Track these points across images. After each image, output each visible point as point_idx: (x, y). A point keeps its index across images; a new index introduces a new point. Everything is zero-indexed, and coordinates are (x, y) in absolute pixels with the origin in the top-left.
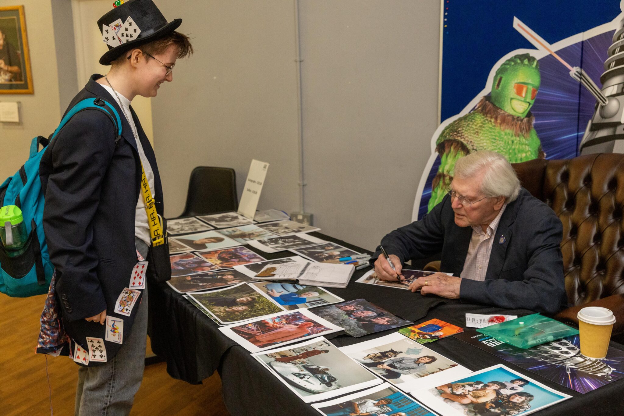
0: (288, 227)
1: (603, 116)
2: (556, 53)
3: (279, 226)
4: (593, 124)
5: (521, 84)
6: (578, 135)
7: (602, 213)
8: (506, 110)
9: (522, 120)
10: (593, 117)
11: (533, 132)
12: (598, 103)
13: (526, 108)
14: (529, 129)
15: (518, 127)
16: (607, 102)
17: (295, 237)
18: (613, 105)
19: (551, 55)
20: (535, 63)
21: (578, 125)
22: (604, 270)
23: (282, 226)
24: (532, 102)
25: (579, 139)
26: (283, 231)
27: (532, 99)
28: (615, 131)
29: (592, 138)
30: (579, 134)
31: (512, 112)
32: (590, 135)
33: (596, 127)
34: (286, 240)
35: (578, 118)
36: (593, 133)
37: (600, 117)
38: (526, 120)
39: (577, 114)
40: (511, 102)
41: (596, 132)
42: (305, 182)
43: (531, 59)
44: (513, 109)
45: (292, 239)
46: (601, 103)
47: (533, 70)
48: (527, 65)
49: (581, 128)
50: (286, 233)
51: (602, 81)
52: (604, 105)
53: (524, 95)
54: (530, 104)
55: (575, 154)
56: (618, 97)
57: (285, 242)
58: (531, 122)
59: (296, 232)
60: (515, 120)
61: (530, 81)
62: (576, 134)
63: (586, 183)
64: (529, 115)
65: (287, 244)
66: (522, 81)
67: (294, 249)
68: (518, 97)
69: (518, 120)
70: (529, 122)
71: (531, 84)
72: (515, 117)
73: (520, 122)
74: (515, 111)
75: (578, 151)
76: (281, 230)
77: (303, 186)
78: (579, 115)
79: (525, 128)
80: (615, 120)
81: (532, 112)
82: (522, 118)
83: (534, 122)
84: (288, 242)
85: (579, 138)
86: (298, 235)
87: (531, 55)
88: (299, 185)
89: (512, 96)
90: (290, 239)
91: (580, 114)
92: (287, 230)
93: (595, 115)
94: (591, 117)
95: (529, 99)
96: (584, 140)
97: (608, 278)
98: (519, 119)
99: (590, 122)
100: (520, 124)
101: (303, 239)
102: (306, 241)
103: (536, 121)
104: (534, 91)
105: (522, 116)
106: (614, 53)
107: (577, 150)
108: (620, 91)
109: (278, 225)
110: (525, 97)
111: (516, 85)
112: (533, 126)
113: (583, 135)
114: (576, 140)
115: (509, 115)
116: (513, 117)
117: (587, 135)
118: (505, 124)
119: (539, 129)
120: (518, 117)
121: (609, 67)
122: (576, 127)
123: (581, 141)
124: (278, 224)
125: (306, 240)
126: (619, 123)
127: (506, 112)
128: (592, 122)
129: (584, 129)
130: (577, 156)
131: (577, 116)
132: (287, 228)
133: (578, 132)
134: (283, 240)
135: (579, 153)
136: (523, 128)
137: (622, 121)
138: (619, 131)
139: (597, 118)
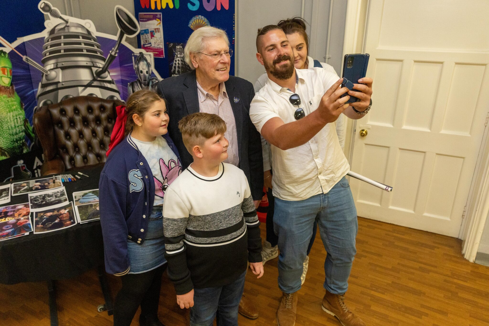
1: (48, 80)
2: (15, 48)
5: (4, 68)
10: (42, 80)
11: (16, 93)
12: (43, 74)
13: (9, 81)
14: (14, 92)
15: (8, 92)
16: (49, 73)
18: (53, 74)
19: (13, 50)
20: (7, 55)
24: (11, 77)
27: (11, 75)
28: (57, 86)
29: (45, 91)
32: (42, 90)
33: (45, 86)
37: (46, 80)
38: (11, 87)
40: (1, 79)
41: (46, 88)
43: (5, 53)
44: (3, 82)
46: (45, 74)
47: (7, 59)
48: (4, 57)
49: (34, 87)
51: (44, 63)
52: (47, 74)
53: (6, 74)
54: (10, 78)
55: (34, 101)
56: (55, 70)
61: (7, 66)
64: (12, 85)
66: (3, 66)
68: (4, 75)
69: (7, 89)
70: (12, 88)
71: (9, 67)
73: (8, 89)
74: (4, 83)
78: (31, 81)
80: (56, 81)
81: (13, 83)
83: (15, 88)
87: (4, 51)
89: (1, 76)
94: (40, 81)
95: (9, 76)
96: (38, 93)
99: (40, 84)
104: (10, 71)
105: (9, 86)
106: (47, 48)
108: (55, 67)
110: (7, 75)
111: (1, 68)
112: (15, 90)
113: (37, 91)
114: (33, 94)
115: (3, 86)
116: (4, 87)
117: (39, 90)
118: (2, 92)
119: (18, 91)
120: (7, 87)
121: (45, 55)
122: (32, 87)
123: (36, 93)
126: (59, 82)
128: (42, 83)
129: (37, 88)
133: (33, 90)
135: (36, 100)
136: (11, 92)
137: (61, 81)
138: (60, 86)
139: (44, 80)
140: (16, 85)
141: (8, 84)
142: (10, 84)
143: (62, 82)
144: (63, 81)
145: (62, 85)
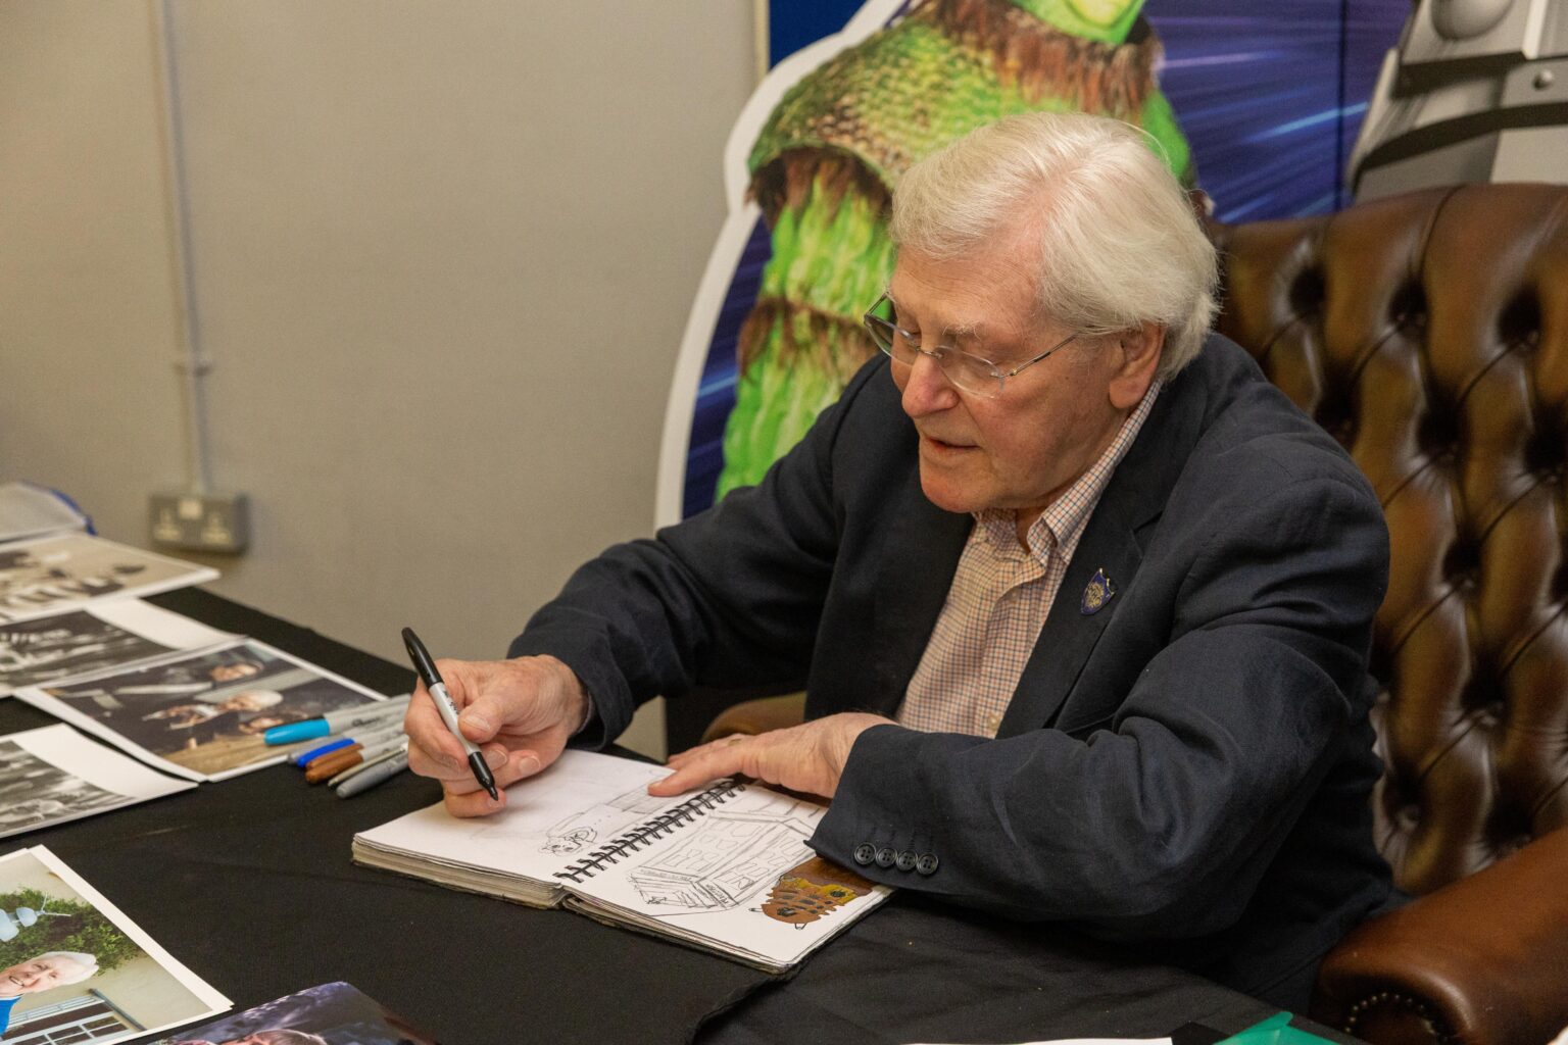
0: (65, 569)
1: (1446, 32)
3: (22, 566)
4: (1404, 70)
6: (1340, 121)
7: (1478, 451)
8: (1041, 12)
9: (1109, 57)
10: (1405, 31)
11: (1158, 106)
13: (1124, 3)
14: (1142, 96)
15: (1094, 85)
17: (80, 623)
21: (1342, 76)
22: (1499, 706)
23: (36, 564)
25: (1346, 137)
26: (30, 590)
28: (1498, 95)
29: (1404, 128)
30: (1349, 111)
31: (1066, 23)
32: (1391, 118)
33: (1417, 81)
34: (33, 638)
35: (1343, 46)
36: (1405, 109)
37: (1432, 36)
38: (1125, 54)
39: (1335, 24)
41: (1417, 102)
42: (207, 357)
44: (1074, 8)
45: (62, 633)
49: (1352, 85)
50: (45, 598)
55: (1327, 200)
57: (21, 648)
58: (1148, 66)
59: (93, 591)
60: (1083, 57)
62: (1331, 115)
63: (1401, 317)
64: (1138, 34)
65: (25, 662)
67: (45, 690)
69: (1092, 58)
70: (1140, 63)
72: (1082, 44)
73: (1100, 66)
74: (1080, 15)
75: (1341, 186)
76: (25, 586)
77: (201, 372)
78: (1343, 31)
79: (1122, 89)
80: (1499, 43)
81: (1152, 21)
82: (1110, 46)
83: (1159, 63)
84: (37, 650)
85: (1345, 131)
86: (103, 608)
88: (180, 369)
90: (52, 634)
91: (1352, 24)
92: (51, 588)
93: (1413, 23)
94: (1395, 36)
96: (1369, 138)
97: (1514, 738)
98: (1098, 49)
99: (1391, 61)
100: (1103, 74)
101: (116, 629)
102: (129, 641)
103: (1168, 58)
105: (1111, 38)
107: (1338, 184)
109: (19, 561)
112: (1155, 82)
113: (1359, 121)
114: (1332, 140)
115: (1054, 35)
116: (1070, 40)
117: (1378, 116)
118: (1039, 74)
119: (1183, 96)
120: (1094, 44)
122: (1332, 85)
123: (1355, 139)
124: (22, 554)
125: (129, 635)
126: (1516, 59)
127: (1041, 22)
128: (1401, 54)
129: (1367, 92)
130: (1338, 206)
131: (1334, 37)
132: (57, 574)
133: (1341, 103)
134: (15, 638)
135: (1346, 193)
136: (1117, 93)
137: (1531, 50)
138: (1518, 91)
139: (1421, 39)
140: (1175, 41)
141: (1114, 25)
142: (1125, 27)
143: (1541, 59)
144: (1549, 51)
145: (1539, 84)
